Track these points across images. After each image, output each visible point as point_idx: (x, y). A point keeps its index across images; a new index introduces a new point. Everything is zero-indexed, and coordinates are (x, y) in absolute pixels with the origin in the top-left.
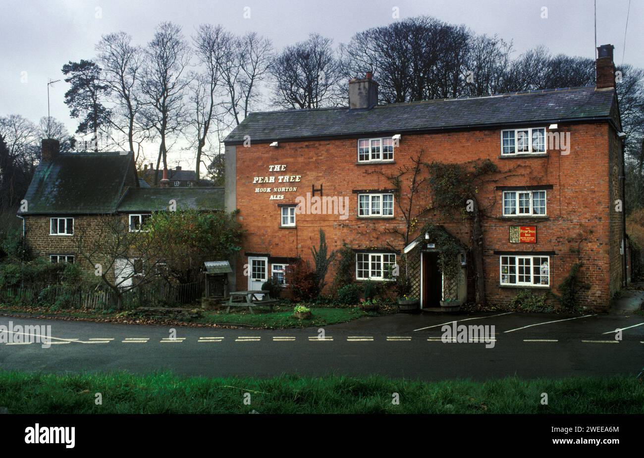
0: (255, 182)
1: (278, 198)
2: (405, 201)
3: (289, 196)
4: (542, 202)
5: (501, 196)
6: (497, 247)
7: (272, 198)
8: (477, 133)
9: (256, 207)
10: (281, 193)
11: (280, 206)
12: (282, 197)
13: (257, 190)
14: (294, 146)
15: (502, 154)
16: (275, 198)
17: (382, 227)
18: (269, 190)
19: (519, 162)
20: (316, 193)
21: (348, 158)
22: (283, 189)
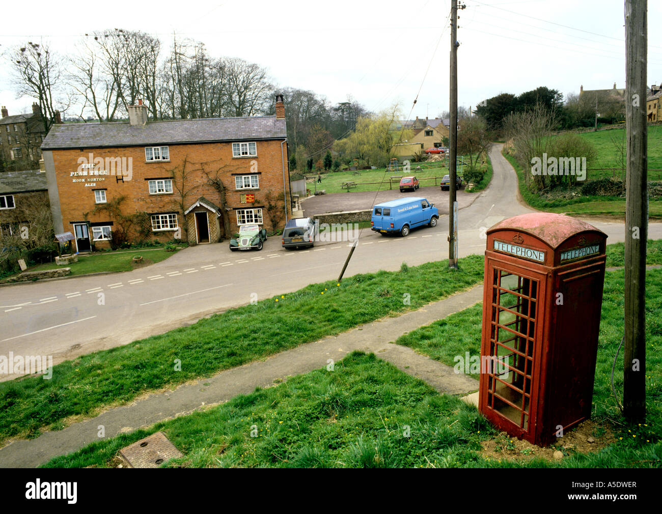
0: (71, 175)
1: (91, 185)
2: (179, 184)
3: (99, 183)
4: (256, 181)
5: (234, 179)
6: (235, 206)
7: (86, 185)
8: (219, 144)
9: (75, 192)
10: (93, 182)
11: (93, 190)
12: (95, 185)
13: (74, 181)
14: (100, 152)
15: (234, 156)
16: (89, 186)
17: (166, 199)
18: (83, 180)
19: (243, 161)
20: (118, 181)
21: (139, 159)
22: (95, 179)
